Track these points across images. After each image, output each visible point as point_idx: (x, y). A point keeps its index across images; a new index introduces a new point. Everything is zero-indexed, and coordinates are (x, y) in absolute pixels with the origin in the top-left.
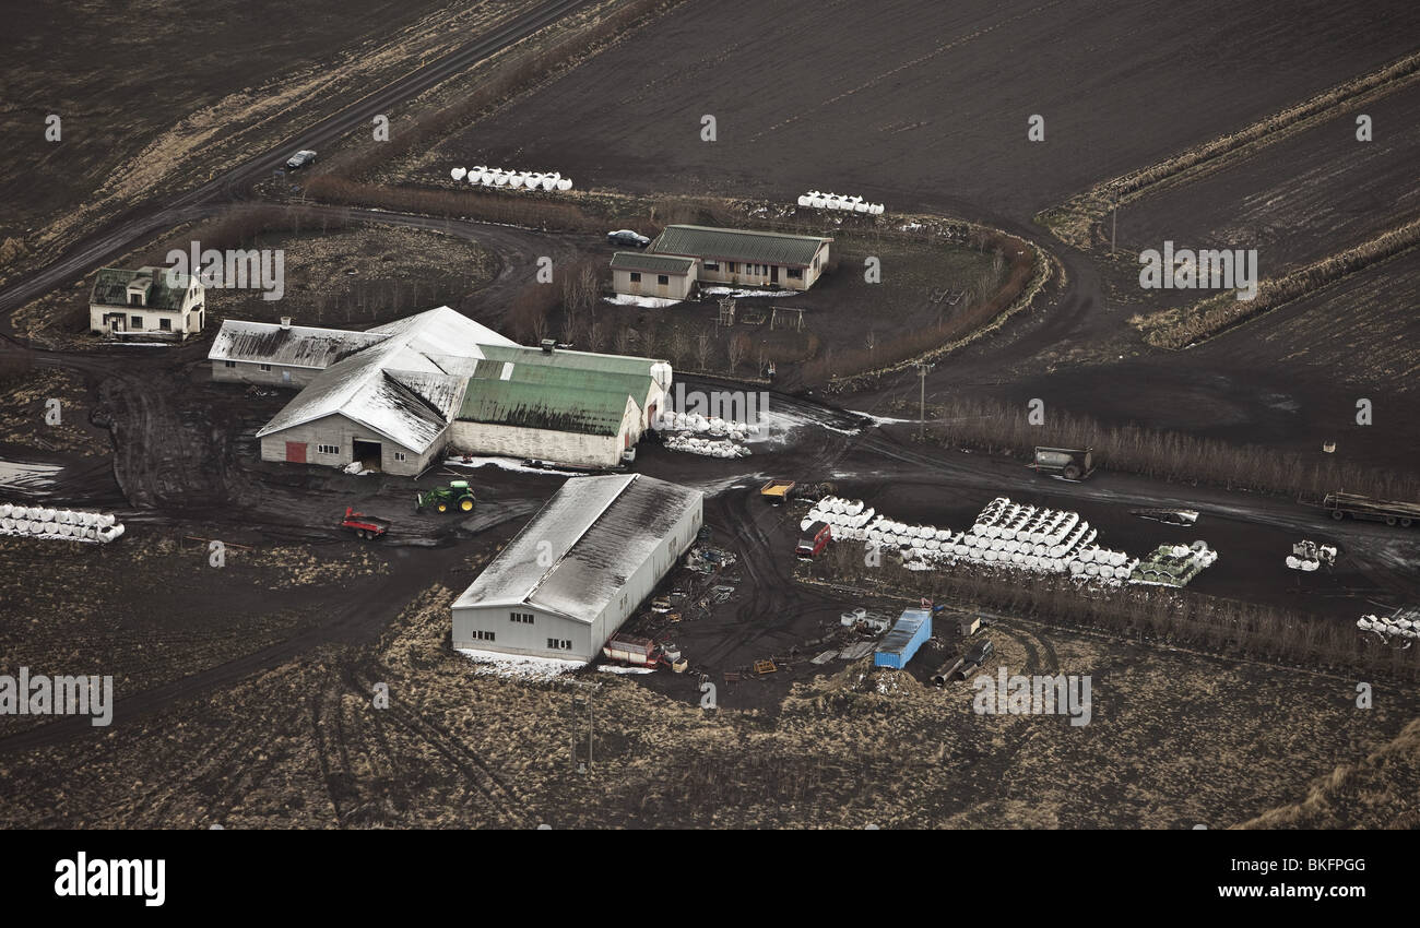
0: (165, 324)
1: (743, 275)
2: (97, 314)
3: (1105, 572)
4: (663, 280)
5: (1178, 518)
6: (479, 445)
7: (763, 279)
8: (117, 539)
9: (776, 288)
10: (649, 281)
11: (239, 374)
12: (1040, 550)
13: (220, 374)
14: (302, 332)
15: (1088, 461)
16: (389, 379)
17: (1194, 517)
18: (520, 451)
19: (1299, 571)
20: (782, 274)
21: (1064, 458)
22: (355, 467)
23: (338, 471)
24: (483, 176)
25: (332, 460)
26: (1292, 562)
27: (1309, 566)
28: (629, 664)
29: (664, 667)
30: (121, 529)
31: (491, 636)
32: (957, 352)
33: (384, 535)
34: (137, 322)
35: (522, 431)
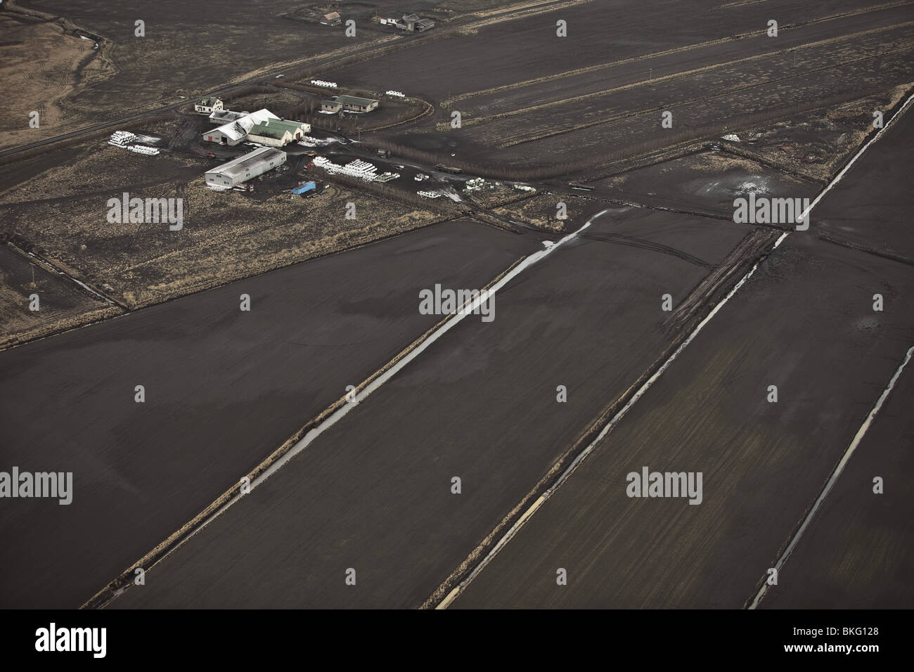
0: (210, 110)
1: (353, 108)
2: (196, 107)
3: (370, 177)
4: (332, 108)
5: (398, 167)
6: (253, 140)
7: (358, 109)
8: (157, 155)
9: (360, 111)
10: (329, 108)
11: (215, 121)
12: (358, 171)
13: (212, 121)
14: (231, 112)
15: (389, 153)
16: (237, 123)
17: (403, 167)
18: (262, 142)
19: (417, 181)
20: (362, 108)
21: (384, 152)
22: (221, 143)
23: (217, 143)
24: (319, 83)
25: (217, 141)
26: (416, 179)
27: (419, 180)
28: (241, 189)
29: (248, 190)
30: (158, 152)
31: (213, 180)
32: (387, 128)
33: (214, 158)
34: (204, 109)
35: (262, 137)
